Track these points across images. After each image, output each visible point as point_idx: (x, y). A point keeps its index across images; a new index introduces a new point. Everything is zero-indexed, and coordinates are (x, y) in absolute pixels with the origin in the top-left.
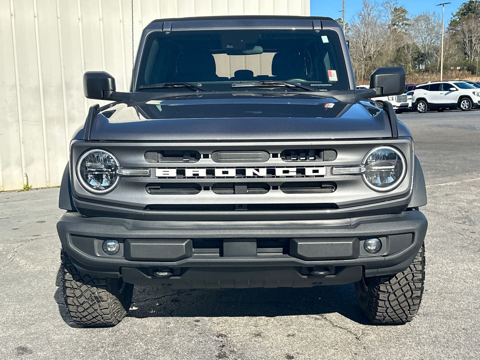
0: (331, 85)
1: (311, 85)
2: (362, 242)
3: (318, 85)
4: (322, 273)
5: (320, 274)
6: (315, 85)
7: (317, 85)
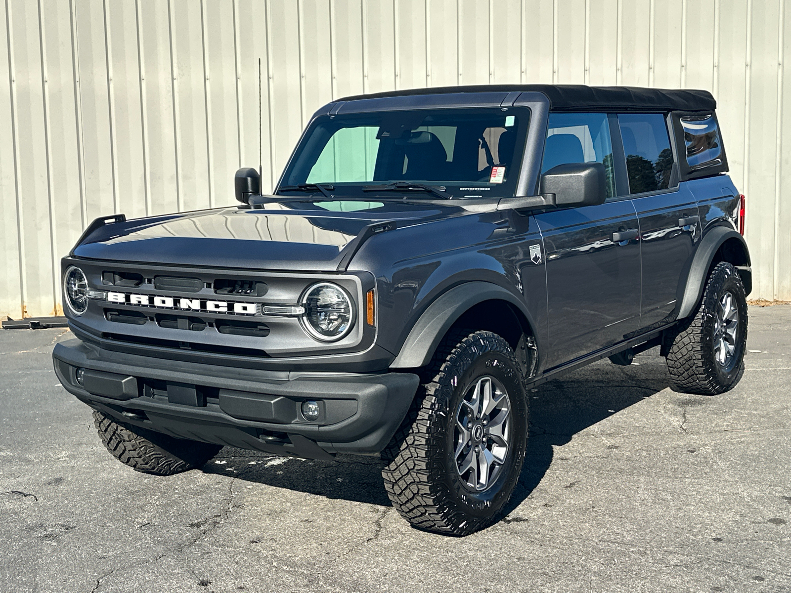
0: (489, 189)
1: (461, 189)
2: (299, 404)
3: (471, 189)
4: (270, 438)
5: (269, 440)
6: (466, 189)
7: (469, 189)
